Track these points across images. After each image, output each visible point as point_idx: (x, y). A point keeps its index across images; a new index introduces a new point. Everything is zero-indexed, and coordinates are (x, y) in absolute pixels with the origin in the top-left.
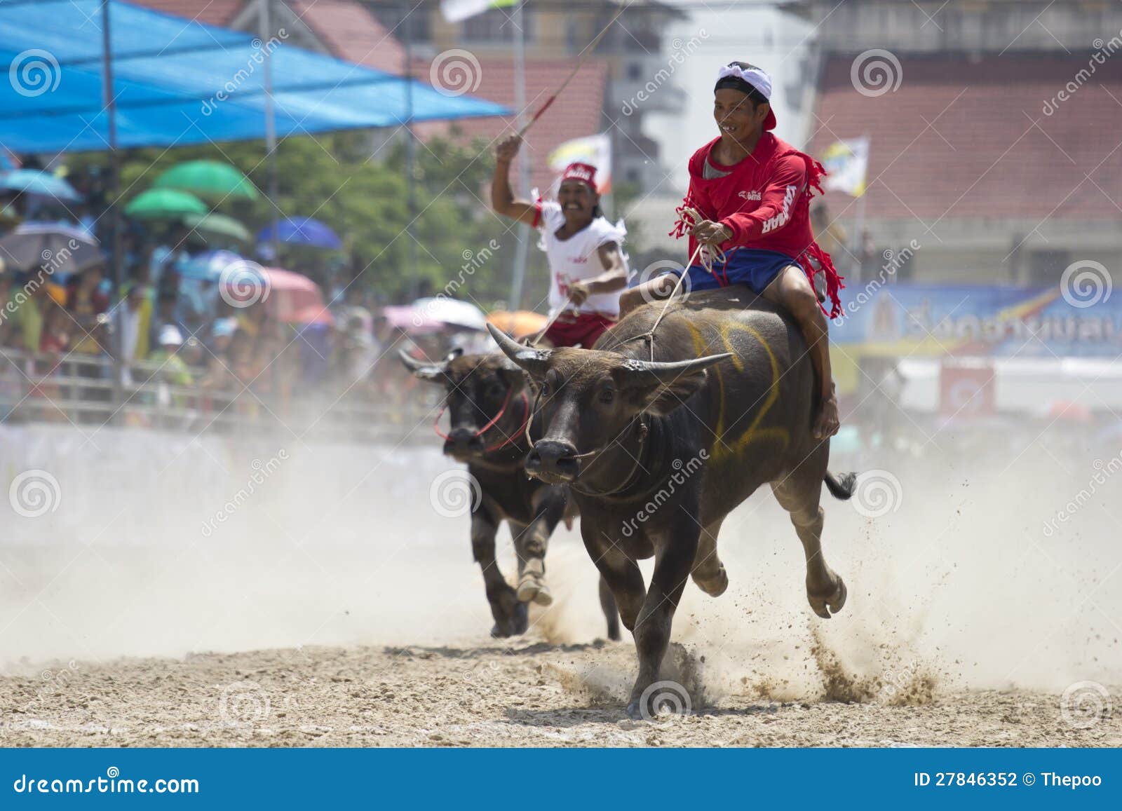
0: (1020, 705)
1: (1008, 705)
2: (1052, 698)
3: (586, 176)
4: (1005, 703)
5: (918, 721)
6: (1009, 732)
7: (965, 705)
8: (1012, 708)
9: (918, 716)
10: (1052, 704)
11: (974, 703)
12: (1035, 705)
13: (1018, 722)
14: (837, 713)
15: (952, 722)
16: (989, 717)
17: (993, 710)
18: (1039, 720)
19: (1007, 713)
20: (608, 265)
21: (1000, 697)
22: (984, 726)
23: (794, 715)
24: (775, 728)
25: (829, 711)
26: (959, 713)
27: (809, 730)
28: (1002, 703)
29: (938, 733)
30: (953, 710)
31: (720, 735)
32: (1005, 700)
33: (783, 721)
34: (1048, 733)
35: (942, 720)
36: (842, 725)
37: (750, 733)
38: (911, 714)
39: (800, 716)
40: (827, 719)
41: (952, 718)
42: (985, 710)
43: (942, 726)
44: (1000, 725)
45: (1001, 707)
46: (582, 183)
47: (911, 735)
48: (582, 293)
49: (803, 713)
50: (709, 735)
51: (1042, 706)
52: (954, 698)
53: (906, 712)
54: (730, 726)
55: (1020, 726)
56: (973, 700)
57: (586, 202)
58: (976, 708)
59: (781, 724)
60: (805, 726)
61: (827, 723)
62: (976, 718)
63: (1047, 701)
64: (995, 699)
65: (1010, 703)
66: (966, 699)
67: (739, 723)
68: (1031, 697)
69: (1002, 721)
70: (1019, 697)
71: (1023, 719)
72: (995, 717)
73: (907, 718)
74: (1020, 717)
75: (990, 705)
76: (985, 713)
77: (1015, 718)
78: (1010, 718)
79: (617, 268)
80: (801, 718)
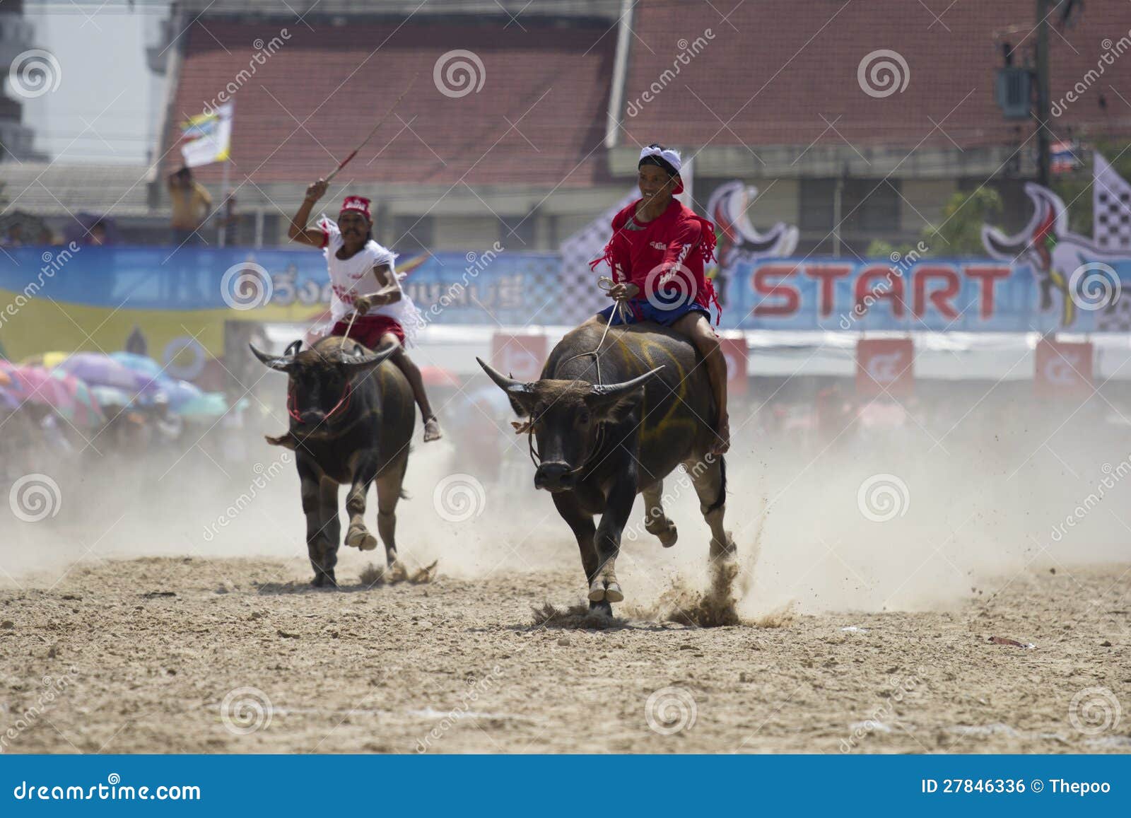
0: (386, 669)
1: (375, 669)
2: (418, 661)
3: (362, 208)
4: (371, 666)
5: (285, 686)
6: (376, 696)
7: (332, 669)
8: (379, 672)
9: (285, 680)
10: (418, 667)
11: (341, 667)
12: (400, 668)
13: (384, 685)
14: (204, 679)
15: (319, 686)
16: (356, 681)
17: (360, 673)
18: (405, 683)
19: (374, 677)
20: (384, 282)
21: (367, 661)
22: (351, 690)
23: (160, 681)
24: (141, 694)
25: (196, 677)
26: (325, 677)
27: (175, 696)
28: (368, 667)
29: (305, 698)
30: (320, 674)
31: (85, 702)
32: (372, 663)
33: (149, 687)
34: (414, 696)
35: (309, 684)
36: (208, 690)
37: (115, 699)
38: (277, 679)
39: (167, 682)
40: (194, 685)
41: (319, 682)
42: (352, 674)
43: (308, 691)
44: (366, 688)
45: (367, 671)
46: (359, 214)
47: (278, 700)
48: (366, 303)
49: (168, 679)
50: (73, 702)
51: (408, 669)
52: (321, 663)
53: (273, 676)
54: (96, 692)
55: (387, 689)
56: (339, 664)
57: (362, 229)
58: (343, 672)
59: (146, 690)
60: (172, 692)
61: (194, 689)
62: (341, 682)
63: (413, 664)
64: (362, 663)
65: (376, 667)
66: (332, 663)
67: (104, 690)
68: (397, 661)
69: (369, 684)
70: (386, 660)
71: (390, 683)
72: (361, 681)
73: (274, 683)
74: (386, 681)
75: (357, 668)
76: (352, 677)
77: (382, 681)
78: (377, 682)
79: (391, 285)
80: (168, 685)
